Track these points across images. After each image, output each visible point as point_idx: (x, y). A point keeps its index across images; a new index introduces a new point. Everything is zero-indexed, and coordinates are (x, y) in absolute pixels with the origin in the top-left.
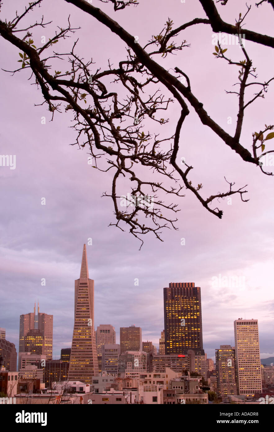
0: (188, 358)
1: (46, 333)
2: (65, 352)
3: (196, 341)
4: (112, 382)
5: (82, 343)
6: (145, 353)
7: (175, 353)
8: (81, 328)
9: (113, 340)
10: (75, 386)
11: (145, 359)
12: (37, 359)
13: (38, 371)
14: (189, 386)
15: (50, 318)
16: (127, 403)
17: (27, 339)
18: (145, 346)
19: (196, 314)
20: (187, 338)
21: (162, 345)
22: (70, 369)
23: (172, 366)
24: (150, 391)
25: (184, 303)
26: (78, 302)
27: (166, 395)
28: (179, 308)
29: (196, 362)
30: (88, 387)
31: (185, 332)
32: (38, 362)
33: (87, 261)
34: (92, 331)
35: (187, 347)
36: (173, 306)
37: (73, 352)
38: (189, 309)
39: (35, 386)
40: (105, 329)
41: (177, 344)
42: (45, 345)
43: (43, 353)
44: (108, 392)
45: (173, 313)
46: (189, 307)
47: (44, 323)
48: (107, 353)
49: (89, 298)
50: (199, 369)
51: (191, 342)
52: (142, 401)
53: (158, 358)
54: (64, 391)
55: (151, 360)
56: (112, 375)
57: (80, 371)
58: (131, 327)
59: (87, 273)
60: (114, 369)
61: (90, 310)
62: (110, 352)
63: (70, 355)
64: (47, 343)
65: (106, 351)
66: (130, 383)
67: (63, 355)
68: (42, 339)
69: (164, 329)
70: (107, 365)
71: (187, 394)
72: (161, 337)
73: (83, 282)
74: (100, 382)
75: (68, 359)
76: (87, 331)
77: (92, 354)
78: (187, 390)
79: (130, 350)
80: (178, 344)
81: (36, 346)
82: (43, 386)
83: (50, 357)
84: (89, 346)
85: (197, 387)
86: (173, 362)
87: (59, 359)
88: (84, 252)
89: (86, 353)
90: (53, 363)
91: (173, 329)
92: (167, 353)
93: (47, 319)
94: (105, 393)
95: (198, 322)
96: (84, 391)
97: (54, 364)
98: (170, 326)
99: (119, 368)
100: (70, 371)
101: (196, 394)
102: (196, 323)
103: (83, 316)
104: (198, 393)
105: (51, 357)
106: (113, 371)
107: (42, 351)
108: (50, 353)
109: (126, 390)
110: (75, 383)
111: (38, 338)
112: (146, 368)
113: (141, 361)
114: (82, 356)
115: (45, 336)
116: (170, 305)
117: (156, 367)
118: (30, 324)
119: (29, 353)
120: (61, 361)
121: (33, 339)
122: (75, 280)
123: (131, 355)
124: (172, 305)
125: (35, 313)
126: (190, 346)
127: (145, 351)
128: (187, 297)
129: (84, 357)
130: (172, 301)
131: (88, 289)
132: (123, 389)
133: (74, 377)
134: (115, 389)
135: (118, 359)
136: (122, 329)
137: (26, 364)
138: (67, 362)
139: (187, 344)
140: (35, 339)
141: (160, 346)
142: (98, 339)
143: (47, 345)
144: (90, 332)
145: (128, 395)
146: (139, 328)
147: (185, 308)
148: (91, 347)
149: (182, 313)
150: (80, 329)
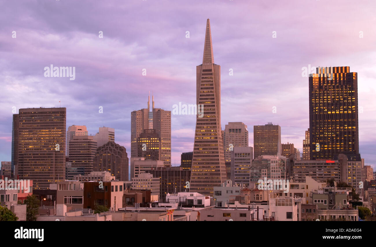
0: (339, 165)
1: (163, 134)
2: (185, 156)
3: (350, 143)
4: (237, 194)
5: (205, 145)
6: (285, 157)
7: (322, 158)
8: (205, 126)
9: (245, 142)
10: (193, 199)
11: (284, 165)
12: (152, 166)
13: (154, 180)
14: (334, 200)
15: (168, 114)
16: (253, 219)
17: (141, 141)
18: (285, 149)
19: (350, 107)
20: (338, 138)
21: (307, 148)
22: (192, 178)
23: (318, 175)
24: (283, 205)
25: (334, 93)
26: (201, 94)
27: (305, 210)
28: (329, 100)
29: (349, 170)
30: (208, 199)
31: (336, 132)
32: (154, 169)
33: (211, 41)
34: (219, 131)
35: (339, 151)
36: (322, 97)
37: (195, 156)
38: (341, 101)
39: (145, 198)
40: (235, 128)
41: (325, 146)
42: (162, 148)
43: (159, 158)
44: (231, 206)
45: (321, 106)
46: (342, 99)
47: (160, 120)
48: (237, 158)
49: (214, 88)
50: (353, 179)
51: (343, 143)
52: (273, 218)
53: (300, 164)
54: (179, 206)
55: (292, 167)
56: (239, 186)
57: (204, 180)
58: (268, 125)
59: (211, 56)
60: (246, 178)
61: (215, 104)
62: (241, 156)
63: (192, 160)
64: (164, 146)
65: (236, 156)
66: (260, 195)
67: (184, 161)
68: (158, 141)
69: (309, 128)
70: (238, 173)
71: (331, 210)
72: (306, 138)
73: (207, 68)
74: (224, 192)
75: (190, 165)
76: (212, 131)
77: (219, 159)
78: (332, 204)
79: (266, 153)
80: (327, 146)
81: (151, 149)
82: (155, 198)
83: (168, 163)
84: (214, 149)
85: (345, 201)
86: (319, 170)
87: (179, 166)
88: (208, 29)
89: (211, 158)
90: (171, 170)
91: (320, 127)
92: (313, 159)
93: (164, 116)
94: (227, 207)
95: (352, 118)
96: (203, 204)
97: (173, 171)
98: (316, 123)
99: (252, 177)
100: (192, 180)
101: (343, 210)
102: (350, 120)
103: (207, 111)
104: (346, 209)
105: (170, 163)
106: (245, 180)
107: (158, 155)
108: (168, 158)
109: (255, 203)
110: (192, 195)
111: (153, 140)
112: (285, 177)
113: (279, 167)
114: (206, 162)
115: (162, 137)
116: (317, 96)
117: (297, 175)
118: (143, 123)
119: (143, 159)
120: (181, 168)
121: (147, 141)
122: (197, 66)
123: (267, 160)
124: (320, 96)
125: (148, 109)
126: (342, 150)
127: (284, 156)
128: (340, 86)
129: (208, 163)
130: (319, 91)
131: (213, 76)
132: (250, 202)
133: (197, 187)
134: (240, 203)
135: (251, 166)
136: (256, 128)
137: (140, 172)
138: (188, 169)
139: (338, 147)
140: (149, 141)
141: (303, 149)
142: (227, 141)
143: (164, 148)
144: (216, 132)
145: (255, 210)
146: (278, 126)
147: (336, 99)
148: (217, 151)
149: (333, 107)
150: (203, 128)
